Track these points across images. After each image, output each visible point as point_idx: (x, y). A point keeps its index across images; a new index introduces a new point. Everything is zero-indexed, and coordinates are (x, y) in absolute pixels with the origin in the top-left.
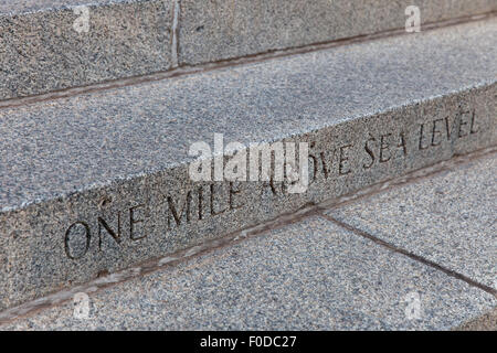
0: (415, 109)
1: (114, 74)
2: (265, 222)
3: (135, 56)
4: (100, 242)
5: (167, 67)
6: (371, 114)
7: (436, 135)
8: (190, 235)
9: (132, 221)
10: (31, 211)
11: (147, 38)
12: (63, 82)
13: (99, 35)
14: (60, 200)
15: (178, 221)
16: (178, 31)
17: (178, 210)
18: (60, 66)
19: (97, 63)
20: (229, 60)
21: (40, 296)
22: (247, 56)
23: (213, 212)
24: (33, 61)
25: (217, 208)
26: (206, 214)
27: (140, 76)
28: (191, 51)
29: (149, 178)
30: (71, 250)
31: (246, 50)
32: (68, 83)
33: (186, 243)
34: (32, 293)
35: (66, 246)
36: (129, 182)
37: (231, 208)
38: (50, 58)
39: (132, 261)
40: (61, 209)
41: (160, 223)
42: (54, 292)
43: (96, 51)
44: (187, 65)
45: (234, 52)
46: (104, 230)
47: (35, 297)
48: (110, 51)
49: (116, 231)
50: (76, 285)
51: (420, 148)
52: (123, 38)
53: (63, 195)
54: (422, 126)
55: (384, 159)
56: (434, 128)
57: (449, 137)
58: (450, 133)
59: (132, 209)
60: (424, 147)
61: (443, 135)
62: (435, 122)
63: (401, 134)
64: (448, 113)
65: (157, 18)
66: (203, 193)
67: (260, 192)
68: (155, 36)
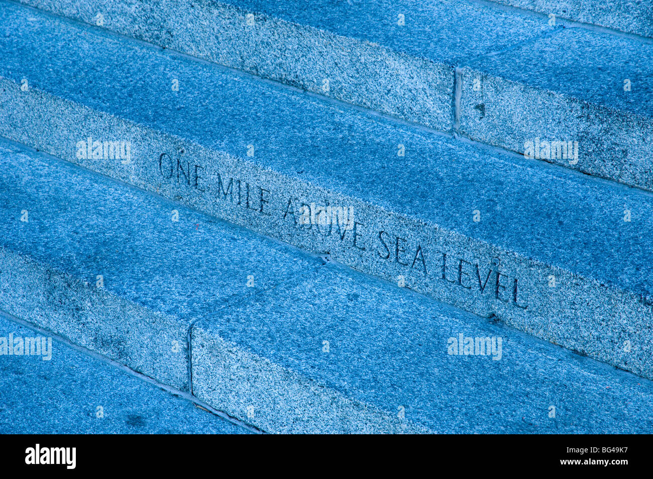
0: (432, 233)
3: (420, 106)
4: (178, 176)
5: (448, 129)
6: (383, 208)
7: (463, 276)
8: (232, 211)
9: (197, 176)
10: (142, 130)
11: (431, 95)
13: (391, 75)
14: (156, 133)
15: (225, 195)
17: (224, 187)
18: (363, 88)
19: (390, 98)
23: (248, 206)
25: (251, 204)
26: (244, 203)
28: (471, 123)
29: (205, 152)
30: (162, 170)
33: (230, 215)
34: (143, 183)
35: (160, 165)
36: (194, 146)
37: (261, 211)
39: (196, 203)
40: (157, 139)
41: (213, 188)
46: (180, 170)
49: (187, 175)
51: (444, 277)
53: (159, 131)
54: (445, 255)
55: (401, 261)
56: (460, 266)
57: (482, 289)
58: (482, 284)
59: (196, 166)
60: (448, 278)
61: (473, 281)
62: (461, 261)
63: (419, 248)
64: (477, 261)
65: (439, 81)
66: (241, 186)
67: (284, 213)
68: (438, 96)
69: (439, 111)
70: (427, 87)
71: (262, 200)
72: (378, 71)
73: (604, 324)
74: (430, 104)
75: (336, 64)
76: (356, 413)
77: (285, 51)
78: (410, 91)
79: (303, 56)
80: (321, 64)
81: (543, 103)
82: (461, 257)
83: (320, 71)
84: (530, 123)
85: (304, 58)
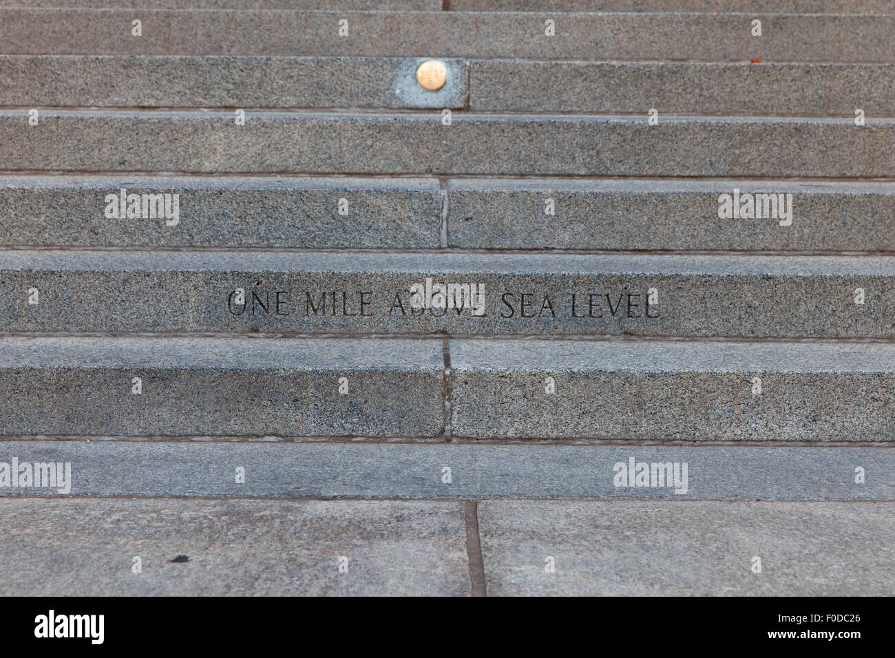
0: (561, 279)
1: (386, 244)
2: (394, 333)
3: (405, 232)
4: (253, 309)
5: (436, 246)
6: (506, 273)
7: (594, 308)
8: (325, 324)
9: (278, 302)
10: (206, 275)
11: (416, 220)
12: (341, 242)
13: (372, 212)
14: (225, 273)
15: (315, 311)
16: (447, 218)
17: (314, 303)
18: (340, 231)
19: (371, 233)
20: (500, 249)
21: (209, 331)
22: (521, 249)
23: (345, 313)
24: (319, 224)
25: (349, 311)
26: (340, 313)
27: (411, 248)
28: (460, 236)
29: (291, 275)
30: (232, 308)
31: (519, 243)
32: (347, 244)
33: (321, 329)
34: (205, 327)
35: (229, 304)
36: (276, 274)
37: (362, 314)
38: (332, 224)
39: (277, 329)
40: (226, 279)
41: (300, 308)
42: (219, 332)
43: (370, 224)
44: (456, 247)
45: (507, 244)
46: (256, 301)
47: (206, 331)
48: (383, 225)
49: (265, 304)
50: (235, 332)
51: (574, 315)
52: (394, 217)
53: (228, 271)
54: (574, 296)
55: (527, 314)
56: (591, 301)
57: (613, 313)
58: (614, 310)
59: (278, 293)
60: (579, 315)
61: (604, 310)
62: (591, 296)
63: (547, 297)
64: (609, 291)
65: (426, 206)
66: (336, 297)
67: (389, 309)
68: (424, 220)
69: (425, 233)
70: (411, 214)
71: (362, 303)
72: (357, 212)
73: (732, 306)
74: (416, 228)
75: (308, 216)
76: (651, 384)
77: (245, 218)
78: (394, 222)
79: (268, 217)
80: (290, 220)
81: (533, 202)
82: (591, 292)
83: (289, 226)
84: (521, 221)
85: (269, 219)
